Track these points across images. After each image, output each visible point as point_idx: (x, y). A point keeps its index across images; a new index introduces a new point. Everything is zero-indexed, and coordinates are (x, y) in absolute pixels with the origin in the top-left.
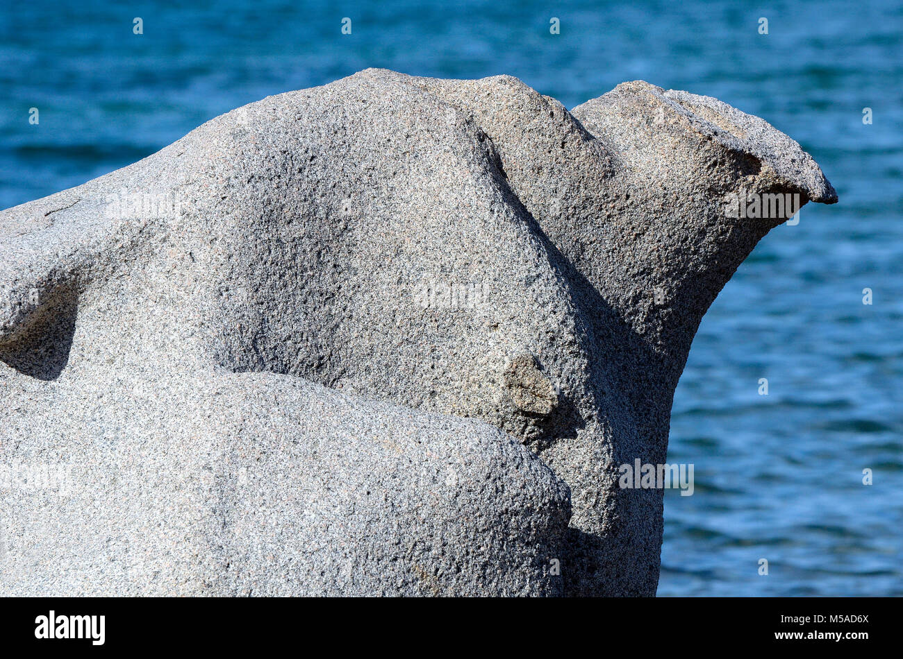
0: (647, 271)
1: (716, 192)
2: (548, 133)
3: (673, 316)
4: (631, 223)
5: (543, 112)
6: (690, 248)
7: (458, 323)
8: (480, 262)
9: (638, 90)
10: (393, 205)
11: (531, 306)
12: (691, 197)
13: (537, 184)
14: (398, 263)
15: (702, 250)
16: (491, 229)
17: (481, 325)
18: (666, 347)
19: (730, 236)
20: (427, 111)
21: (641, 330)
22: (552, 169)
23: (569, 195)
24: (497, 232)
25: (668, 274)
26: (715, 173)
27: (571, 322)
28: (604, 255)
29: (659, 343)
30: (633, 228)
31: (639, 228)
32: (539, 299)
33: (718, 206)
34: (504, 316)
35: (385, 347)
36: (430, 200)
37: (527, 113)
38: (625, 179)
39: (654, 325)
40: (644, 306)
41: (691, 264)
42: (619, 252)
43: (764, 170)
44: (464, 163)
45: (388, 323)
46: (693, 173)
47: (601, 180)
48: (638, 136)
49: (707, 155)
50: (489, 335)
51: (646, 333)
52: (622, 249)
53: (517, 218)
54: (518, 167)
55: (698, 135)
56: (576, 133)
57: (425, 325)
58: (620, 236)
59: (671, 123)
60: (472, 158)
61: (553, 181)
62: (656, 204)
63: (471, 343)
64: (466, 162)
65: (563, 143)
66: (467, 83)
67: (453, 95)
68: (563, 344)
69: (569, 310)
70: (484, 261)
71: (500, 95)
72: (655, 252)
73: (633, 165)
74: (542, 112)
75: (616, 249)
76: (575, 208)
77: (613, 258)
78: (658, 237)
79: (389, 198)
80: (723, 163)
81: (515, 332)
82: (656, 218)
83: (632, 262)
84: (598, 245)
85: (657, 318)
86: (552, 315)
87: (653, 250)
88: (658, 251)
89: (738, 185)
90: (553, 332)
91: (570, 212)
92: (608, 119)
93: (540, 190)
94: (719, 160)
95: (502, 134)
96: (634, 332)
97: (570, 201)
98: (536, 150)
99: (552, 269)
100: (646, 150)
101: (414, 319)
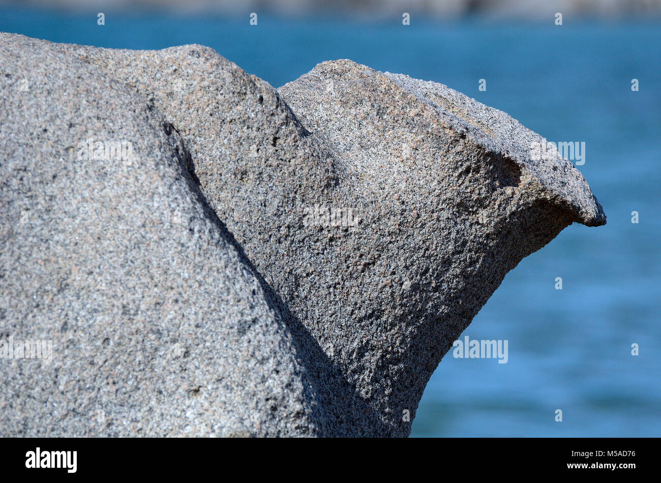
0: (376, 314)
1: (466, 209)
2: (256, 125)
3: (405, 374)
4: (359, 249)
5: (249, 96)
6: (430, 283)
7: (144, 387)
8: (177, 301)
9: (344, 72)
10: (54, 221)
11: (245, 363)
12: (435, 215)
13: (239, 194)
14: (62, 302)
15: (445, 286)
16: (191, 256)
17: (177, 389)
18: (394, 415)
19: (480, 267)
20: (96, 91)
21: (367, 393)
22: (261, 173)
23: (282, 209)
24: (198, 259)
25: (402, 318)
26: (467, 183)
27: (298, 385)
28: (323, 292)
29: (387, 410)
30: (361, 256)
31: (369, 256)
32: (257, 353)
33: (468, 227)
34: (208, 377)
35: (43, 420)
36: (105, 215)
37: (227, 97)
38: (352, 189)
39: (381, 386)
40: (372, 360)
41: (430, 304)
42: (343, 288)
43: (524, 180)
44: (151, 163)
45: (48, 386)
46: (439, 183)
47: (323, 191)
48: (365, 132)
49: (458, 158)
50: (187, 402)
51: (372, 397)
52: (347, 284)
53: (223, 240)
54: (215, 170)
55: (447, 131)
56: (291, 126)
57: (99, 389)
58: (344, 266)
59: (412, 114)
60: (159, 158)
61: (262, 190)
62: (392, 224)
63: (162, 415)
64: (153, 163)
65: (275, 139)
66: (144, 54)
67: (126, 71)
68: (287, 416)
69: (295, 368)
70: (180, 299)
71: (191, 72)
72: (387, 289)
73: (360, 170)
74: (247, 97)
75: (339, 283)
76: (289, 227)
77: (335, 295)
78: (392, 267)
79: (48, 211)
80: (477, 171)
81: (223, 399)
82: (391, 242)
83: (359, 301)
84: (317, 278)
85: (385, 377)
86: (274, 375)
87: (385, 286)
88: (391, 286)
89: (495, 200)
90: (275, 399)
91: (282, 233)
92: (321, 109)
93: (244, 202)
94: (473, 166)
95: (194, 125)
96: (358, 396)
97: (282, 217)
98: (239, 148)
99: (271, 312)
100: (375, 151)
101: (84, 380)
